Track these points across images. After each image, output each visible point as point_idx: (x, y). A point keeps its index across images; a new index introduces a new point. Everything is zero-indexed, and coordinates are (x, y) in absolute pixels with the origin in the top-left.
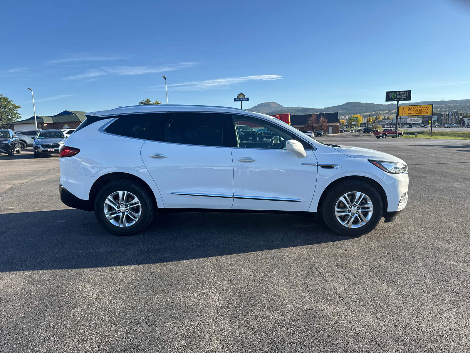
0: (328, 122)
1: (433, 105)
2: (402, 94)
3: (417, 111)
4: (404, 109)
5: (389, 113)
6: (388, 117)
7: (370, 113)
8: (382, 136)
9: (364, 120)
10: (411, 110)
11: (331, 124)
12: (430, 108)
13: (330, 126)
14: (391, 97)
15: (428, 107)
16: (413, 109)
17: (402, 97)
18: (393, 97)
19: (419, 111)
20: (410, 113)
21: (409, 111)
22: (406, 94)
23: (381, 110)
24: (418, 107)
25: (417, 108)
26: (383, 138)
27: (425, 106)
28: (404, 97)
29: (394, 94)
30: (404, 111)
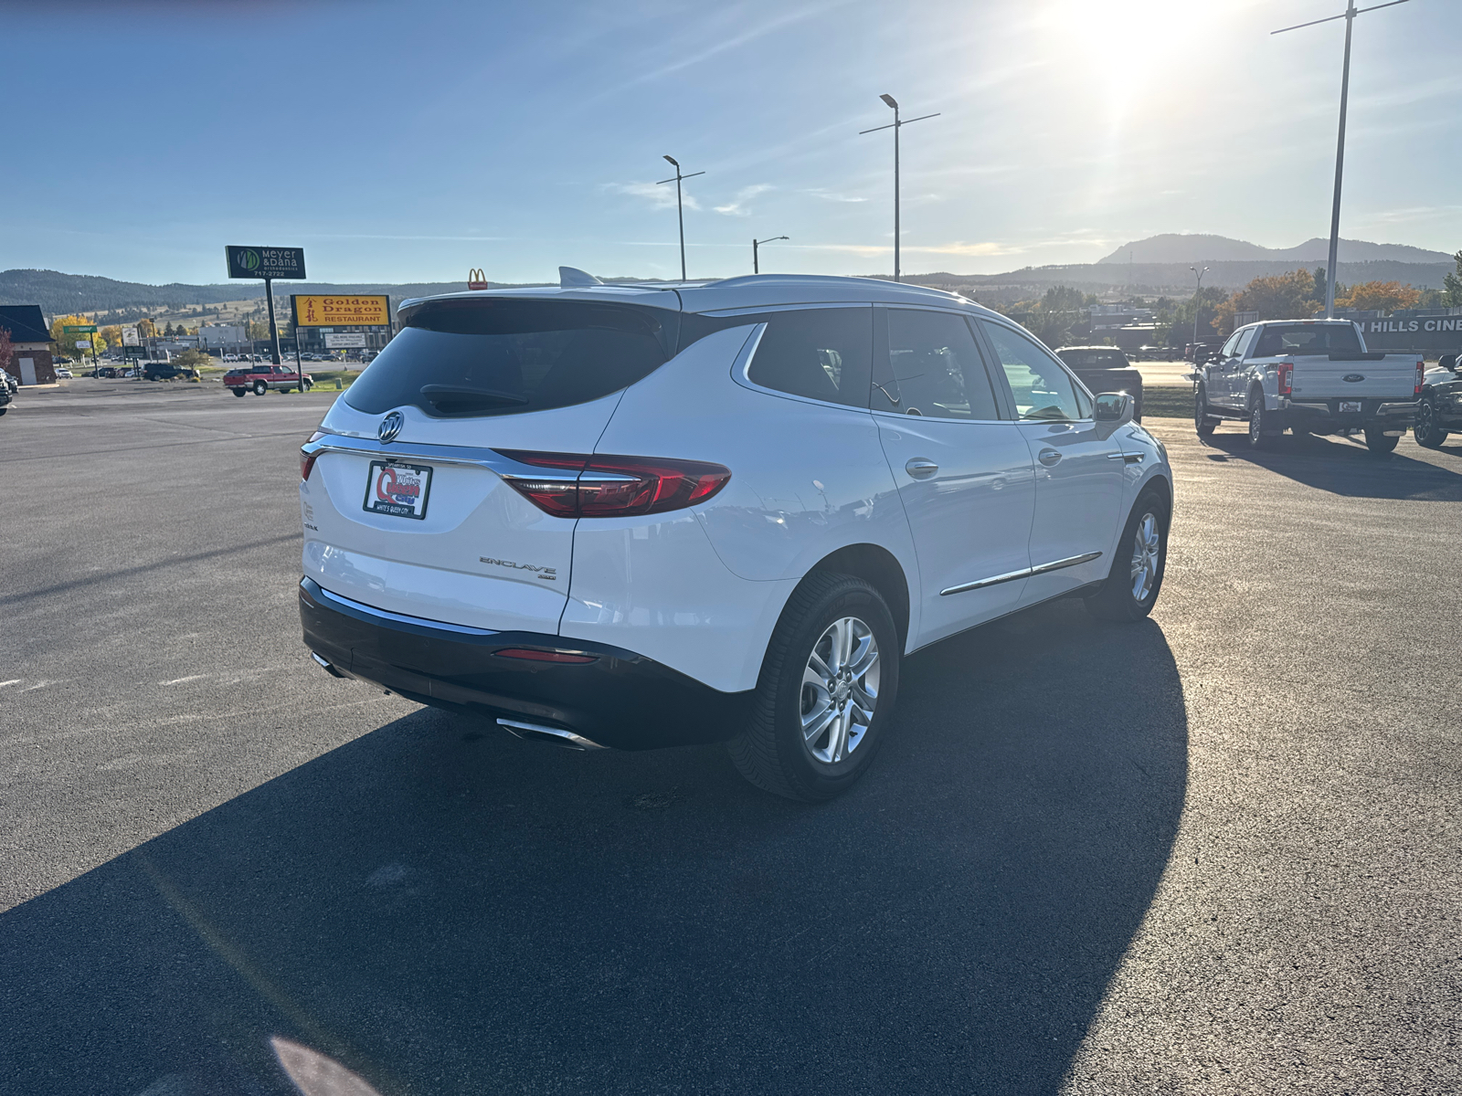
0: (14, 340)
1: (387, 297)
2: (277, 259)
3: (349, 312)
4: (311, 306)
5: (173, 314)
6: (180, 326)
7: (106, 312)
8: (254, 389)
9: (130, 335)
10: (332, 309)
11: (26, 347)
12: (383, 304)
13: (25, 354)
14: (244, 265)
15: (377, 303)
16: (338, 306)
17: (278, 266)
18: (250, 266)
19: (353, 312)
20: (330, 316)
21: (325, 310)
22: (290, 259)
23: (144, 304)
24: (350, 302)
25: (348, 303)
26: (258, 394)
27: (369, 299)
28: (284, 266)
29: (252, 254)
30: (313, 311)
